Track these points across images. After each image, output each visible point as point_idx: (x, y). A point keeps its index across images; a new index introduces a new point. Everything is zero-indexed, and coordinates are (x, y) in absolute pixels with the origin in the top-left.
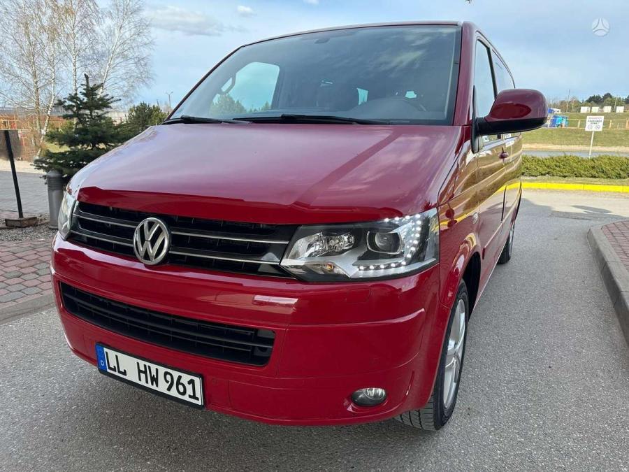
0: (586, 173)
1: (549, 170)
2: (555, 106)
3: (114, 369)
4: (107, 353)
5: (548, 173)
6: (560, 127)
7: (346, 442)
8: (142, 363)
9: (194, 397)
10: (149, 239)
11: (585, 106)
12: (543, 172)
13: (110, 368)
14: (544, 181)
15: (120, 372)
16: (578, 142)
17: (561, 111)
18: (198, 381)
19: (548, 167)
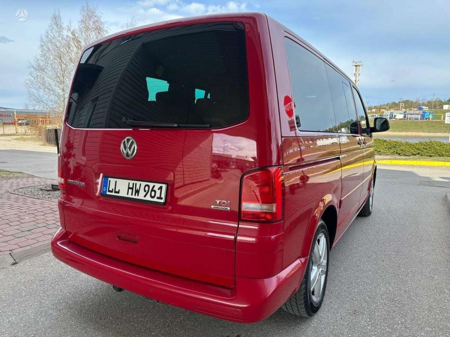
1: (419, 151)
2: (424, 105)
5: (418, 154)
12: (414, 153)
14: (415, 159)
16: (442, 131)
17: (429, 108)
19: (418, 149)
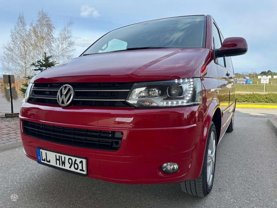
0: (263, 100)
3: (44, 160)
4: (41, 152)
6: (249, 84)
7: (159, 202)
8: (58, 155)
9: (82, 170)
10: (64, 94)
11: (259, 75)
13: (43, 160)
15: (47, 161)
18: (84, 161)
